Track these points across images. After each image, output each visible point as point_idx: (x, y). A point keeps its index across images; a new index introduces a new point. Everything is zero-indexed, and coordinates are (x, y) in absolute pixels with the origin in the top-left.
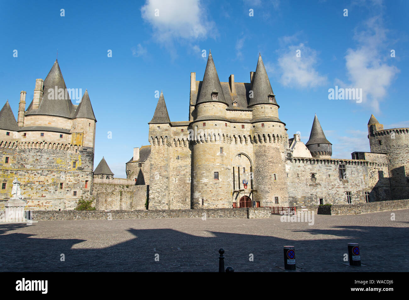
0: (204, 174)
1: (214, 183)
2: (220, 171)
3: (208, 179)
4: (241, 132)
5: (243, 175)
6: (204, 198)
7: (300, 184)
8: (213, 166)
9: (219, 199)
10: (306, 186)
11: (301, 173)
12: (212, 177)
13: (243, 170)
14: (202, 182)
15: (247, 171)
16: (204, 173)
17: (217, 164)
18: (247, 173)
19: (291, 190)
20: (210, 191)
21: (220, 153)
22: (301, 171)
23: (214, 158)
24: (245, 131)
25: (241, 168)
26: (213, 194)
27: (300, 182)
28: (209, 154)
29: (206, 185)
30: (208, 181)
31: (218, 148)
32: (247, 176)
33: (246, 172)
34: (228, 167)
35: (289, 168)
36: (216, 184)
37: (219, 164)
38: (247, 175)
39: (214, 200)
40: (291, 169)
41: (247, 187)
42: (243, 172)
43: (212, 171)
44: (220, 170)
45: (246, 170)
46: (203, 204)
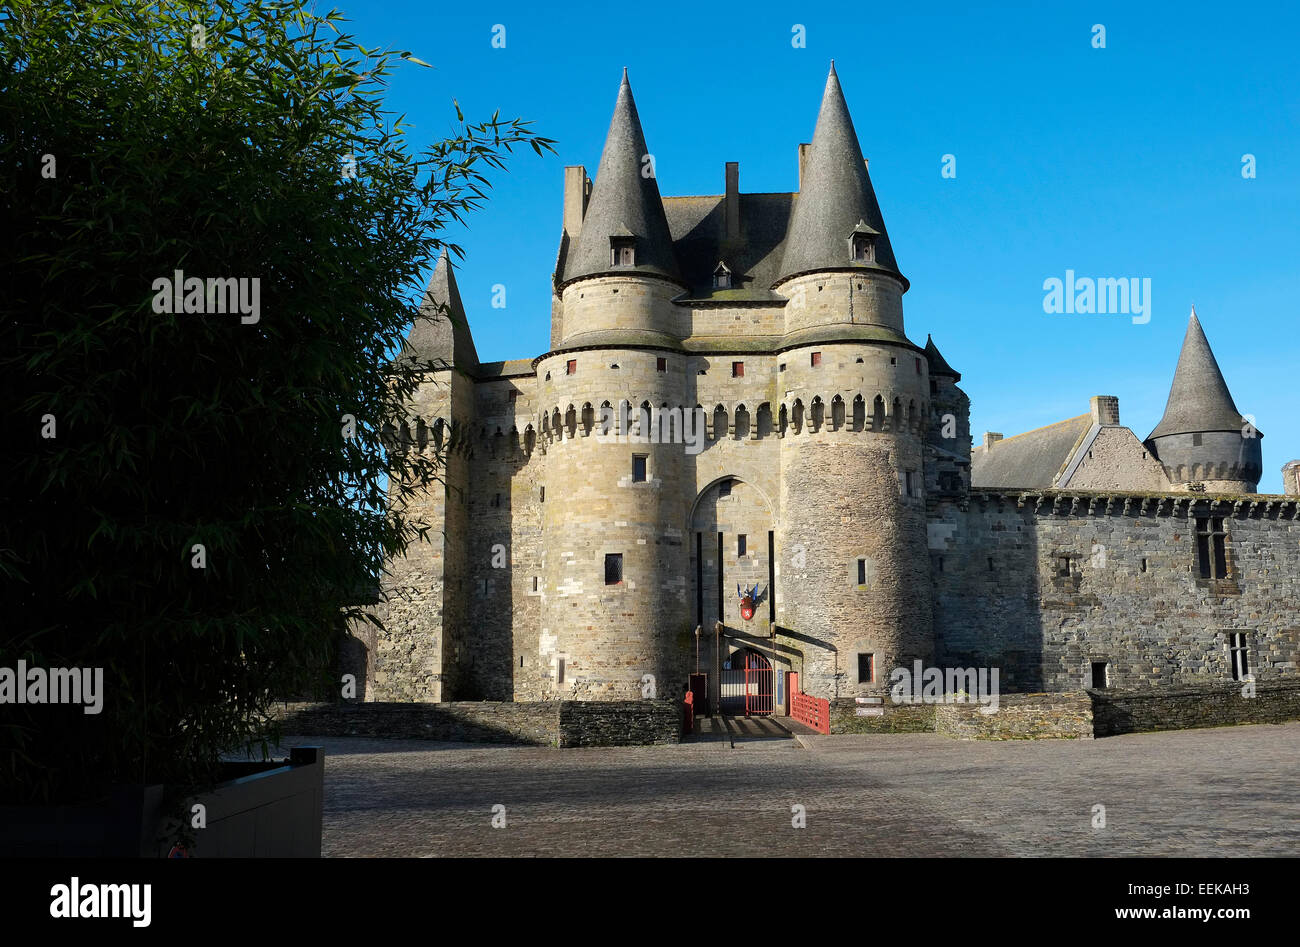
0: (569, 563)
1: (604, 597)
2: (629, 551)
3: (581, 583)
4: (729, 391)
5: (738, 566)
6: (567, 657)
7: (999, 601)
8: (603, 529)
9: (623, 659)
10: (1025, 610)
11: (1008, 557)
12: (596, 575)
13: (736, 544)
14: (561, 592)
15: (753, 547)
16: (569, 559)
17: (617, 524)
18: (754, 557)
19: (956, 624)
20: (590, 628)
21: (630, 476)
22: (1006, 547)
23: (607, 500)
24: (746, 387)
25: (732, 538)
26: (600, 640)
27: (999, 590)
28: (589, 484)
29: (575, 605)
30: (581, 592)
31: (624, 458)
32: (756, 569)
33: (749, 552)
34: (666, 534)
35: (950, 535)
36: (612, 600)
37: (624, 524)
38: (755, 563)
39: (599, 663)
40: (960, 540)
41: (753, 614)
42: (736, 553)
43: (599, 549)
44: (631, 547)
45: (748, 544)
46: (561, 680)
